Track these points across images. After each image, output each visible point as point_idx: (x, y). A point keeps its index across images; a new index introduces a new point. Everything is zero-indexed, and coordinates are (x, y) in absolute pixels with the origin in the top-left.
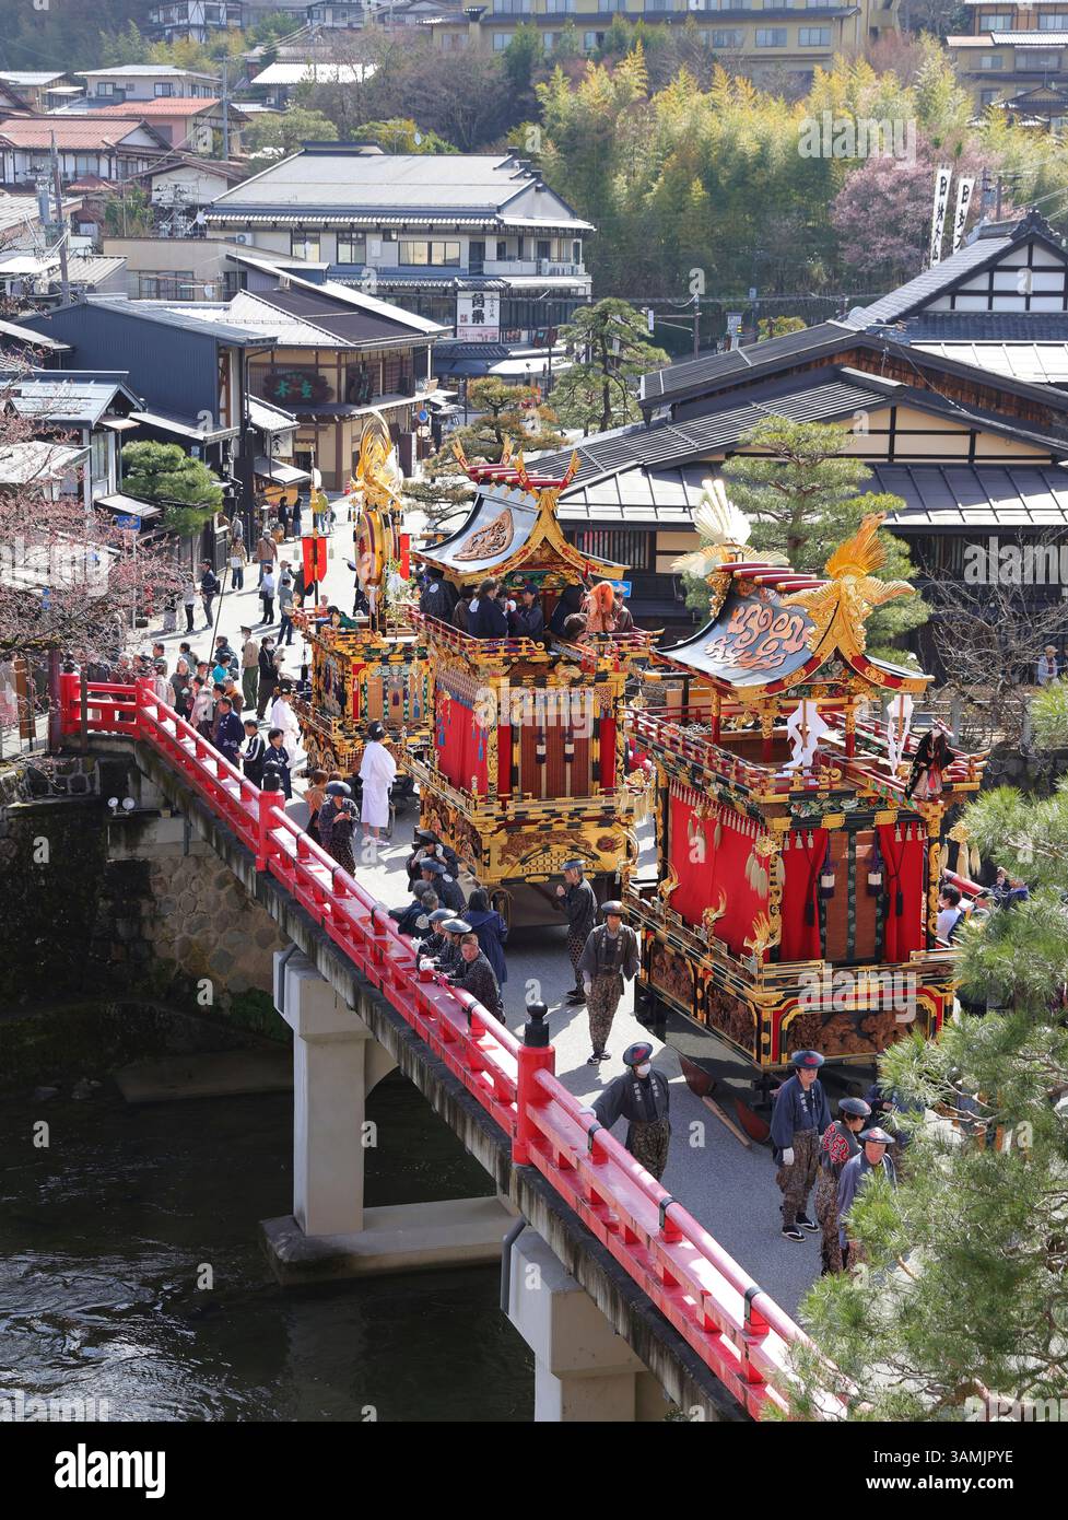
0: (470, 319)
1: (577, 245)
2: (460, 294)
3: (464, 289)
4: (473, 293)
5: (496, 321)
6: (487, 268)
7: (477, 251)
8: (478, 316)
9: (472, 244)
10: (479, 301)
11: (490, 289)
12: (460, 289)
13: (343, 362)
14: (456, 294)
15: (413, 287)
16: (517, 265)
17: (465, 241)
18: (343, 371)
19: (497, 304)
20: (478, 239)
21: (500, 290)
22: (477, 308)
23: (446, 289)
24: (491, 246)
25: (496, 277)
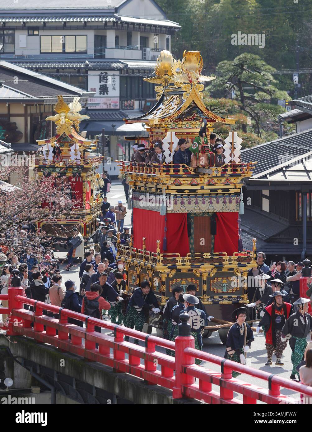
0: (98, 91)
1: (168, 39)
2: (90, 72)
3: (94, 69)
4: (99, 72)
5: (117, 93)
6: (109, 54)
7: (100, 41)
8: (104, 89)
9: (96, 37)
10: (103, 78)
11: (113, 69)
12: (91, 69)
13: (29, 112)
14: (87, 72)
15: (54, 68)
16: (127, 53)
17: (91, 34)
18: (29, 118)
19: (117, 79)
20: (101, 33)
21: (120, 70)
22: (102, 83)
23: (79, 69)
24: (111, 36)
25: (117, 61)
